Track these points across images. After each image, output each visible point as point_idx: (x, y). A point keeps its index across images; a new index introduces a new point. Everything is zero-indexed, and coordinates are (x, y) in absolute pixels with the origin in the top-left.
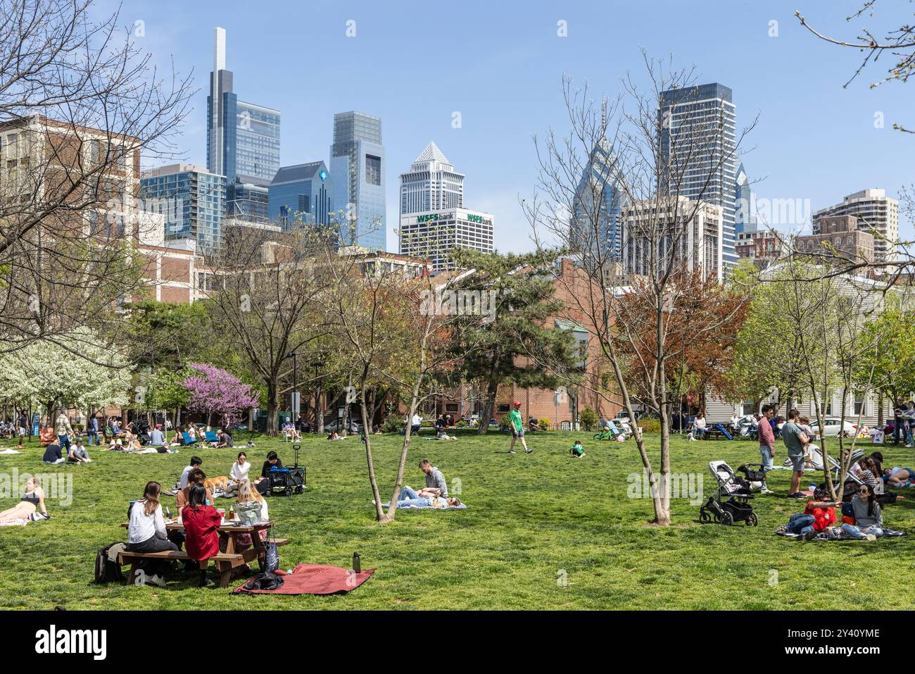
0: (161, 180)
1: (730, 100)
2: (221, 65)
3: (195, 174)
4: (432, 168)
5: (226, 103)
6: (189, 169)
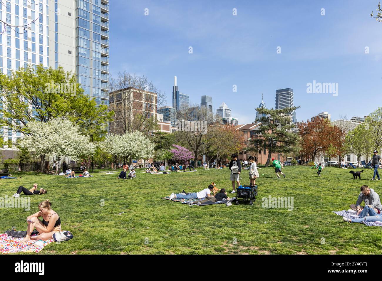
0: (162, 110)
1: (292, 92)
2: (176, 85)
3: (170, 108)
4: (224, 108)
5: (177, 93)
6: (168, 107)
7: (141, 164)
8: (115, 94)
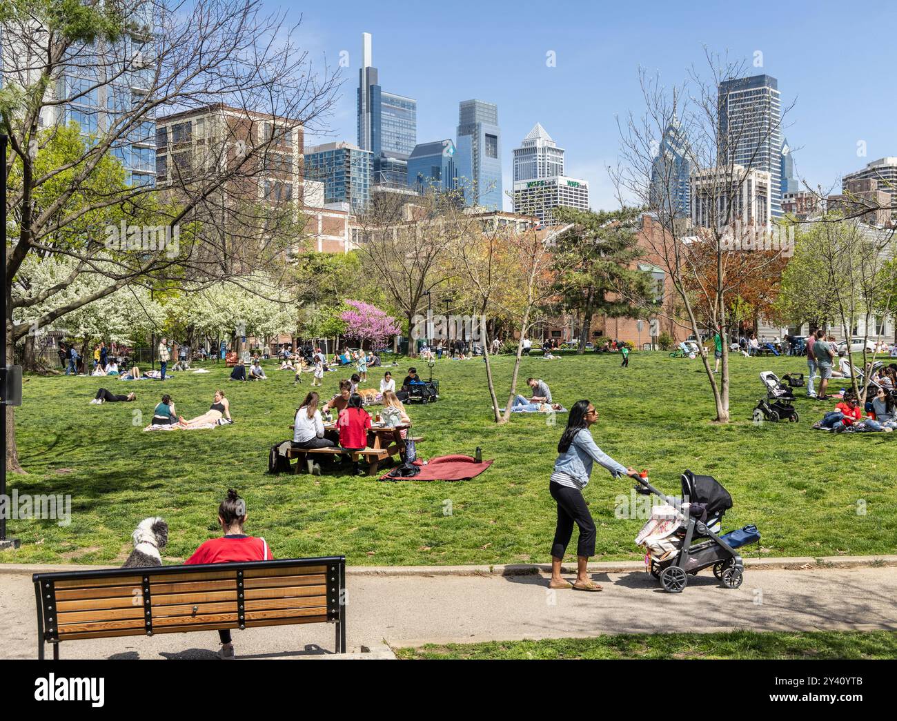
0: (321, 155)
1: (776, 89)
2: (368, 63)
3: (349, 150)
4: (539, 144)
5: (372, 93)
6: (343, 146)
7: (253, 347)
8: (169, 124)
